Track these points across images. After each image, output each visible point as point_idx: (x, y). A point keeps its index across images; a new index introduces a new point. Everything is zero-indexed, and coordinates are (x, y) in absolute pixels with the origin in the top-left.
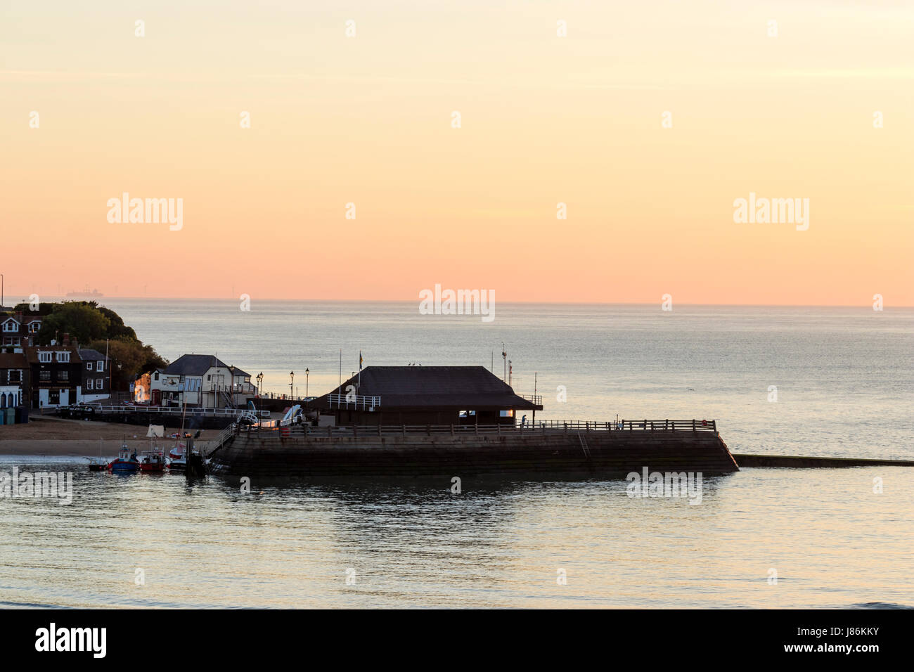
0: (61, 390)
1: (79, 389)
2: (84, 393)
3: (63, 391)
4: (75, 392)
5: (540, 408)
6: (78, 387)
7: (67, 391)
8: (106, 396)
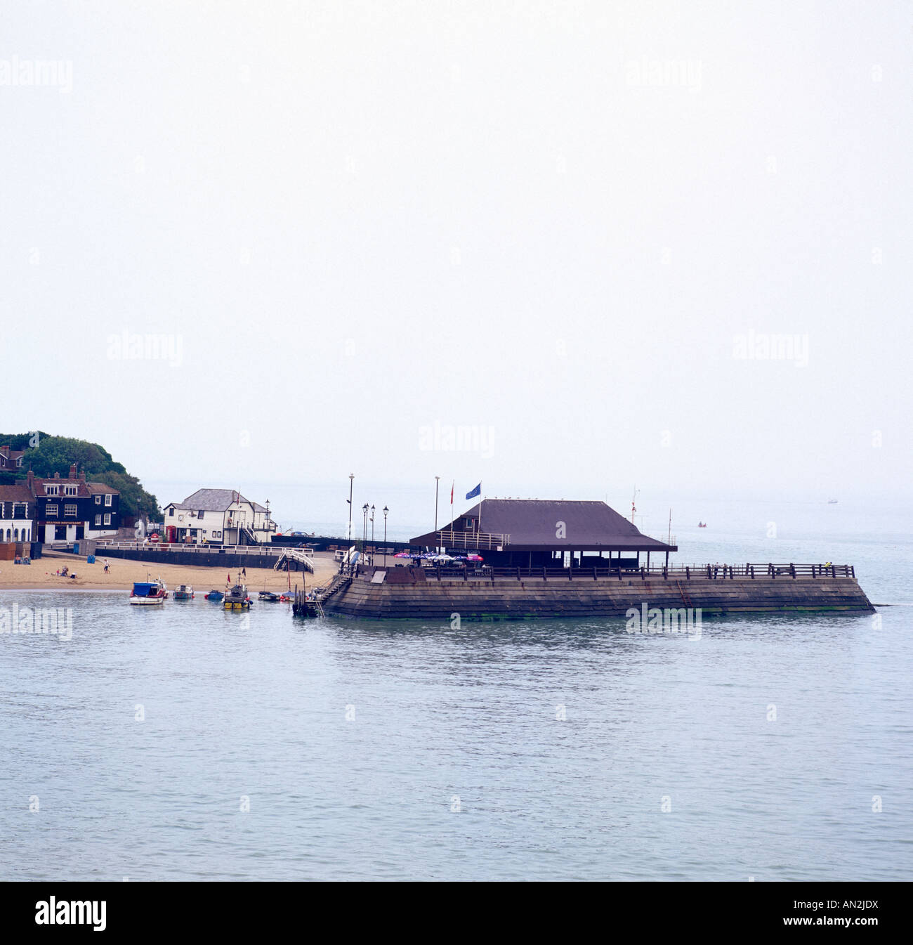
0: (68, 526)
1: (87, 524)
2: (92, 528)
3: (70, 527)
4: (83, 528)
5: (675, 549)
6: (86, 522)
7: (74, 528)
8: (113, 532)
